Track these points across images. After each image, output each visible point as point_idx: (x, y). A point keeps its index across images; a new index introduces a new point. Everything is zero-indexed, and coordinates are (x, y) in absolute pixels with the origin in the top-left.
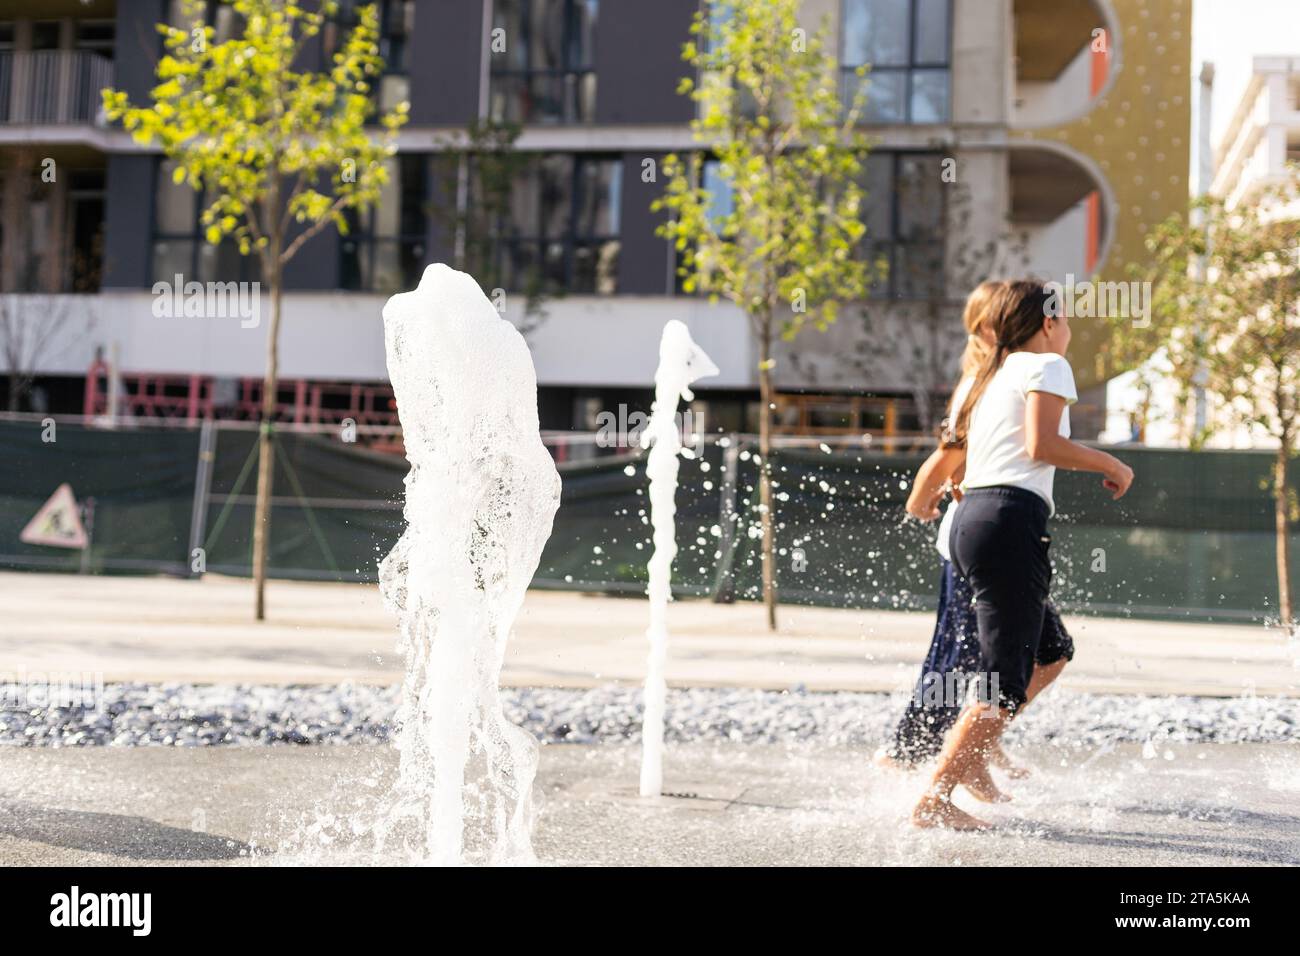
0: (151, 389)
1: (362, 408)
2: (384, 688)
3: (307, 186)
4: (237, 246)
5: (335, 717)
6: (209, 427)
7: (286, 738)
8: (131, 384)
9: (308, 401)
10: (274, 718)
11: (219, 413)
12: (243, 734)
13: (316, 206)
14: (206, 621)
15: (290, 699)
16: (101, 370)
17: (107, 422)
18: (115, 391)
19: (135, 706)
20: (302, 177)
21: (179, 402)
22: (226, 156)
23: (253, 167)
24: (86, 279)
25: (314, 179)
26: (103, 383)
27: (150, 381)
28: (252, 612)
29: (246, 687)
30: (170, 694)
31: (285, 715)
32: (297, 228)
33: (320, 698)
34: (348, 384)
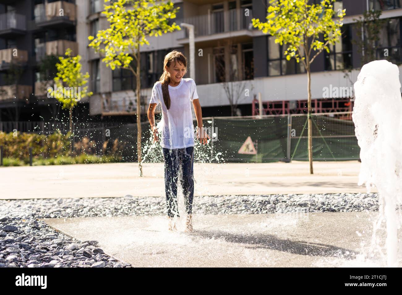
0: (271, 106)
1: (335, 106)
2: (356, 194)
3: (316, 39)
4: (296, 60)
5: (342, 203)
6: (290, 116)
7: (328, 210)
8: (265, 105)
9: (318, 106)
10: (323, 204)
11: (292, 112)
12: (315, 209)
13: (319, 45)
14: (295, 175)
15: (327, 198)
16: (256, 102)
17: (260, 117)
18: (261, 108)
19: (281, 201)
20: (314, 37)
21: (280, 109)
22: (290, 33)
23: (298, 35)
24: (249, 75)
25: (318, 37)
26: (257, 105)
27: (270, 103)
28: (309, 171)
29: (313, 195)
30: (291, 197)
31: (326, 203)
32: (313, 52)
33: (336, 197)
34: (330, 99)
